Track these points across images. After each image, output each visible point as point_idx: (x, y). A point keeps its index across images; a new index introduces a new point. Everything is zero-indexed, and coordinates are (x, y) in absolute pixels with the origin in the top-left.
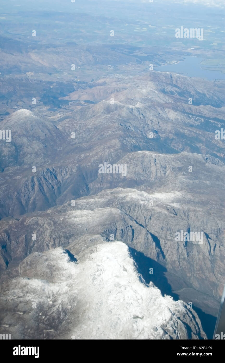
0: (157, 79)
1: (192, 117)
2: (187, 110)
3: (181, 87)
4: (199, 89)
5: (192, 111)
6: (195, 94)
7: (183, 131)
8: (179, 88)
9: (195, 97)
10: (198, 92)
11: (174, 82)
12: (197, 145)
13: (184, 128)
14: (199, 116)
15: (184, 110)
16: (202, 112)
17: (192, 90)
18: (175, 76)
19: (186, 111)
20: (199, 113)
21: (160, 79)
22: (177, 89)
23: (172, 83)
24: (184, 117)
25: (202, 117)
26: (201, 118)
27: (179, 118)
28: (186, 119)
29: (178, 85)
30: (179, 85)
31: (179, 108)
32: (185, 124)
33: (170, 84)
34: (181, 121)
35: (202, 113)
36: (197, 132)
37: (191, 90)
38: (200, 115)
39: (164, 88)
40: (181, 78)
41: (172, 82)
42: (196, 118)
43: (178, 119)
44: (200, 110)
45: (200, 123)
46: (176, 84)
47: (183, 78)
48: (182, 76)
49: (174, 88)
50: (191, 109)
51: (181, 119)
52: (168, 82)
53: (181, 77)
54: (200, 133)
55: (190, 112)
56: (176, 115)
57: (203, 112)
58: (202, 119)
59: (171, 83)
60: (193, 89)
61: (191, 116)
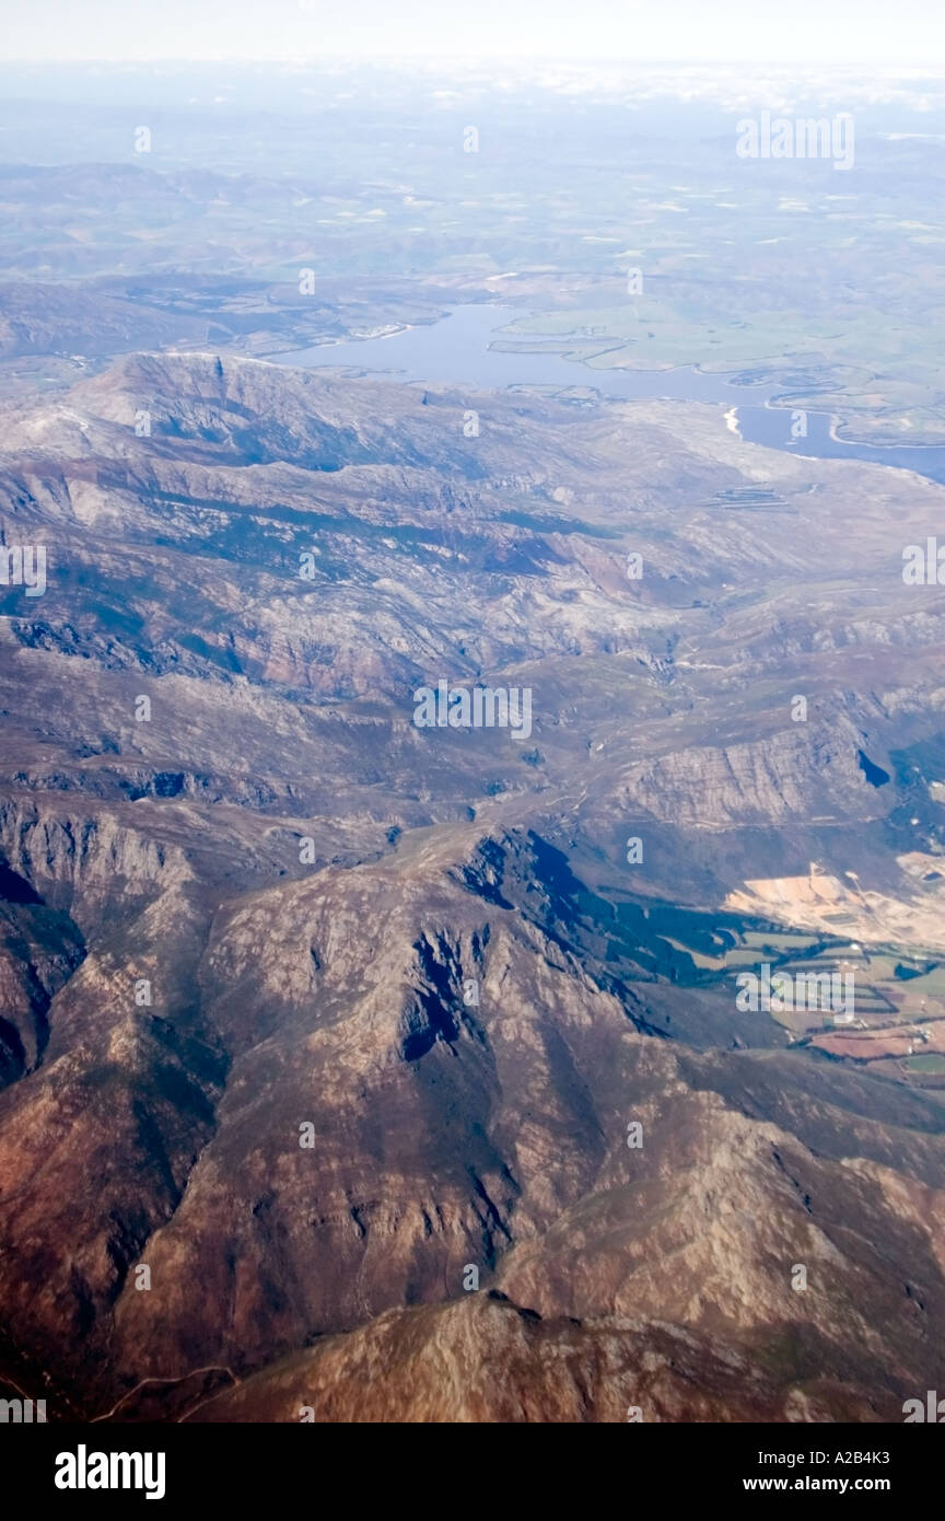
0: (155, 381)
1: (182, 510)
2: (166, 484)
3: (256, 410)
4: (325, 414)
5: (187, 488)
6: (304, 435)
7: (92, 560)
8: (246, 413)
9: (303, 445)
10: (324, 424)
11: (231, 394)
12: (138, 608)
13: (101, 545)
14: (214, 504)
15: (154, 483)
16: (229, 489)
17: (296, 418)
18: (235, 366)
19: (162, 487)
20: (218, 491)
21: (171, 383)
22: (240, 422)
23: (223, 395)
24: (138, 509)
25: (223, 506)
26: (221, 510)
27: (115, 513)
28: (141, 516)
29: (245, 403)
30: (250, 402)
31: (129, 478)
32: (135, 536)
33: (214, 401)
34: (121, 526)
35: (225, 493)
36: (154, 560)
37: (291, 419)
38: (219, 498)
39: (177, 416)
40: (256, 373)
41: (223, 392)
42: (197, 512)
43: (109, 517)
44: (221, 480)
45: (211, 530)
46: (238, 400)
47: (268, 371)
48: (264, 363)
49: (227, 416)
50: (183, 481)
51: (123, 518)
52: (205, 395)
53: (260, 369)
54: (165, 561)
55: (178, 489)
56: (102, 504)
57: (232, 486)
58: (223, 515)
59: (218, 396)
60: (302, 413)
61: (177, 505)
